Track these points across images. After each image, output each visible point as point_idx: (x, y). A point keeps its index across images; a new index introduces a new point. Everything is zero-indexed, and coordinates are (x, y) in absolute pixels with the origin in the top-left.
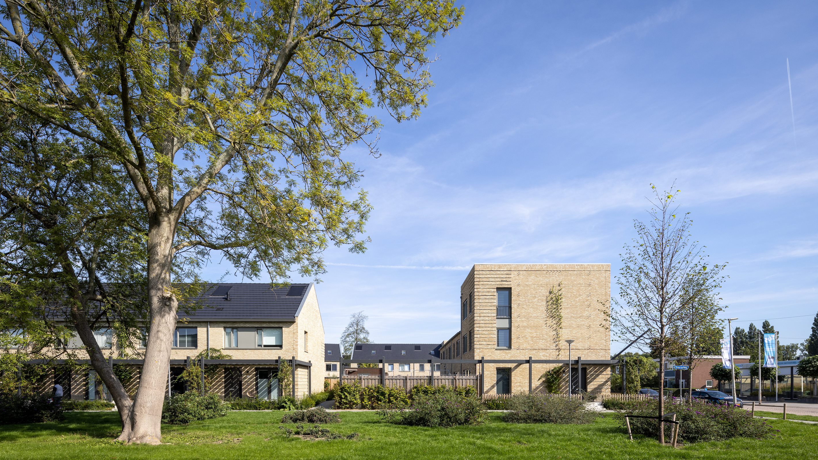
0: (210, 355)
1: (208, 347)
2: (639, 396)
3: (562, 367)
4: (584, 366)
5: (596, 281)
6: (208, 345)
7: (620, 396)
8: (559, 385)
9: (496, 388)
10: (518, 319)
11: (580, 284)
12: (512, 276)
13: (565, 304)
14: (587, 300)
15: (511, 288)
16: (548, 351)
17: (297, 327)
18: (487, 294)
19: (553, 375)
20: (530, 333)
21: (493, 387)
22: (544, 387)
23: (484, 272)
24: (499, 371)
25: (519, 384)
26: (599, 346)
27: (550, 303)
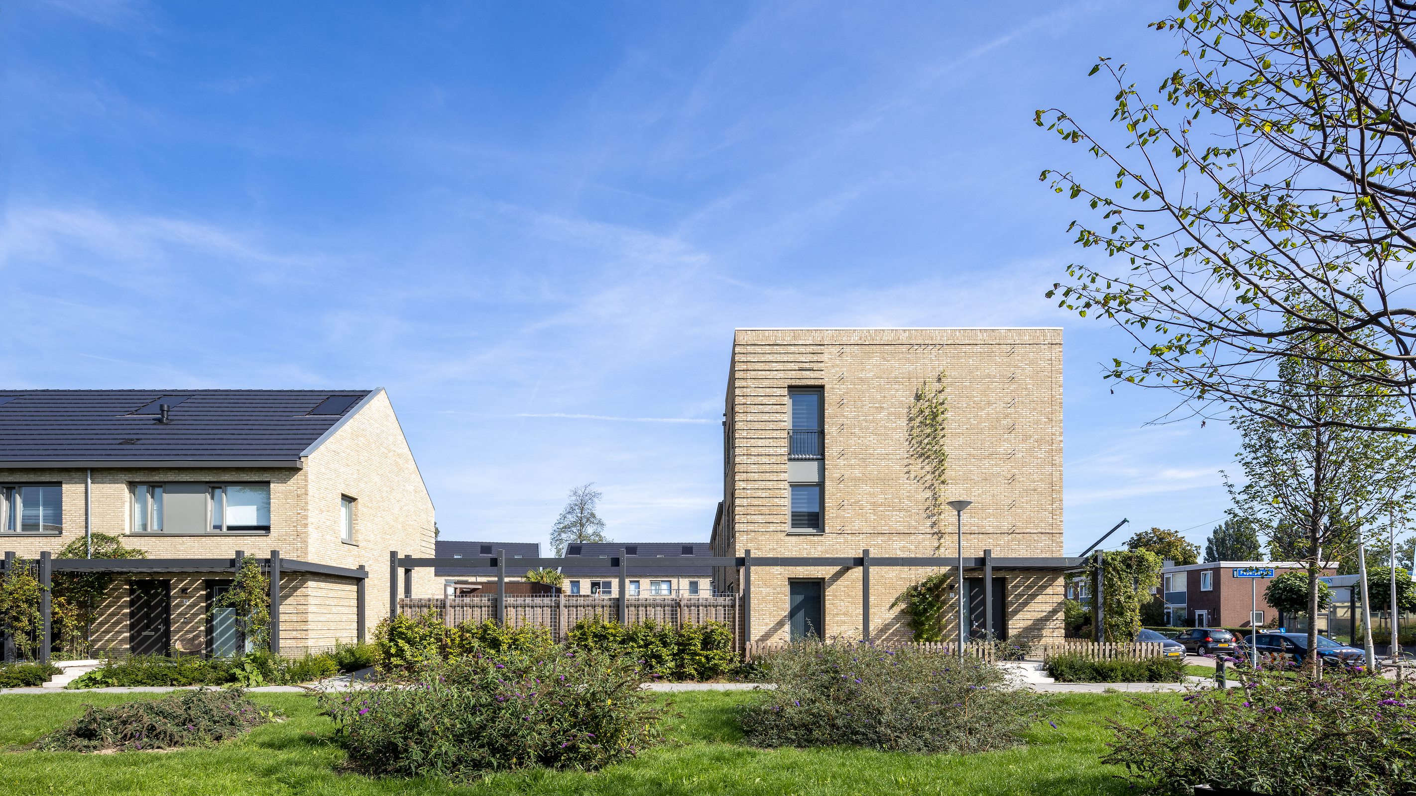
0: (92, 550)
1: (87, 532)
2: (1138, 647)
3: (945, 577)
4: (1000, 575)
5: (1029, 370)
6: (87, 527)
7: (1091, 647)
8: (939, 620)
9: (787, 628)
10: (842, 462)
11: (989, 376)
12: (825, 357)
13: (954, 425)
14: (1006, 416)
15: (822, 387)
16: (913, 537)
17: (306, 481)
18: (765, 400)
19: (924, 595)
20: (870, 494)
21: (780, 624)
22: (903, 625)
23: (758, 349)
24: (796, 584)
25: (843, 618)
26: (1037, 527)
27: (916, 423)
